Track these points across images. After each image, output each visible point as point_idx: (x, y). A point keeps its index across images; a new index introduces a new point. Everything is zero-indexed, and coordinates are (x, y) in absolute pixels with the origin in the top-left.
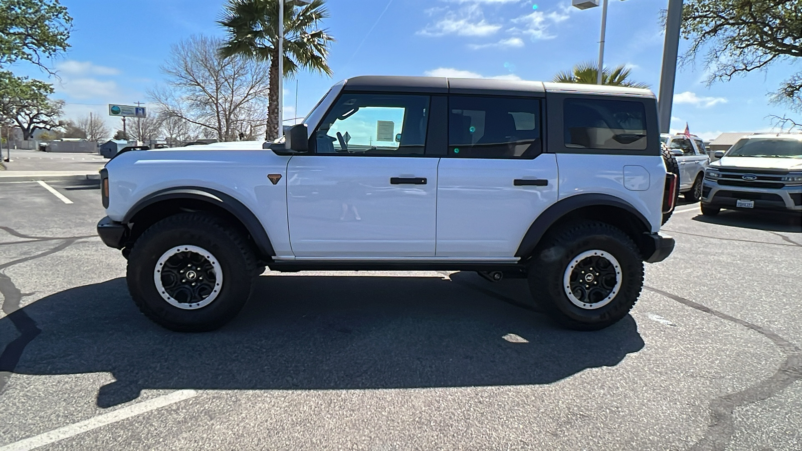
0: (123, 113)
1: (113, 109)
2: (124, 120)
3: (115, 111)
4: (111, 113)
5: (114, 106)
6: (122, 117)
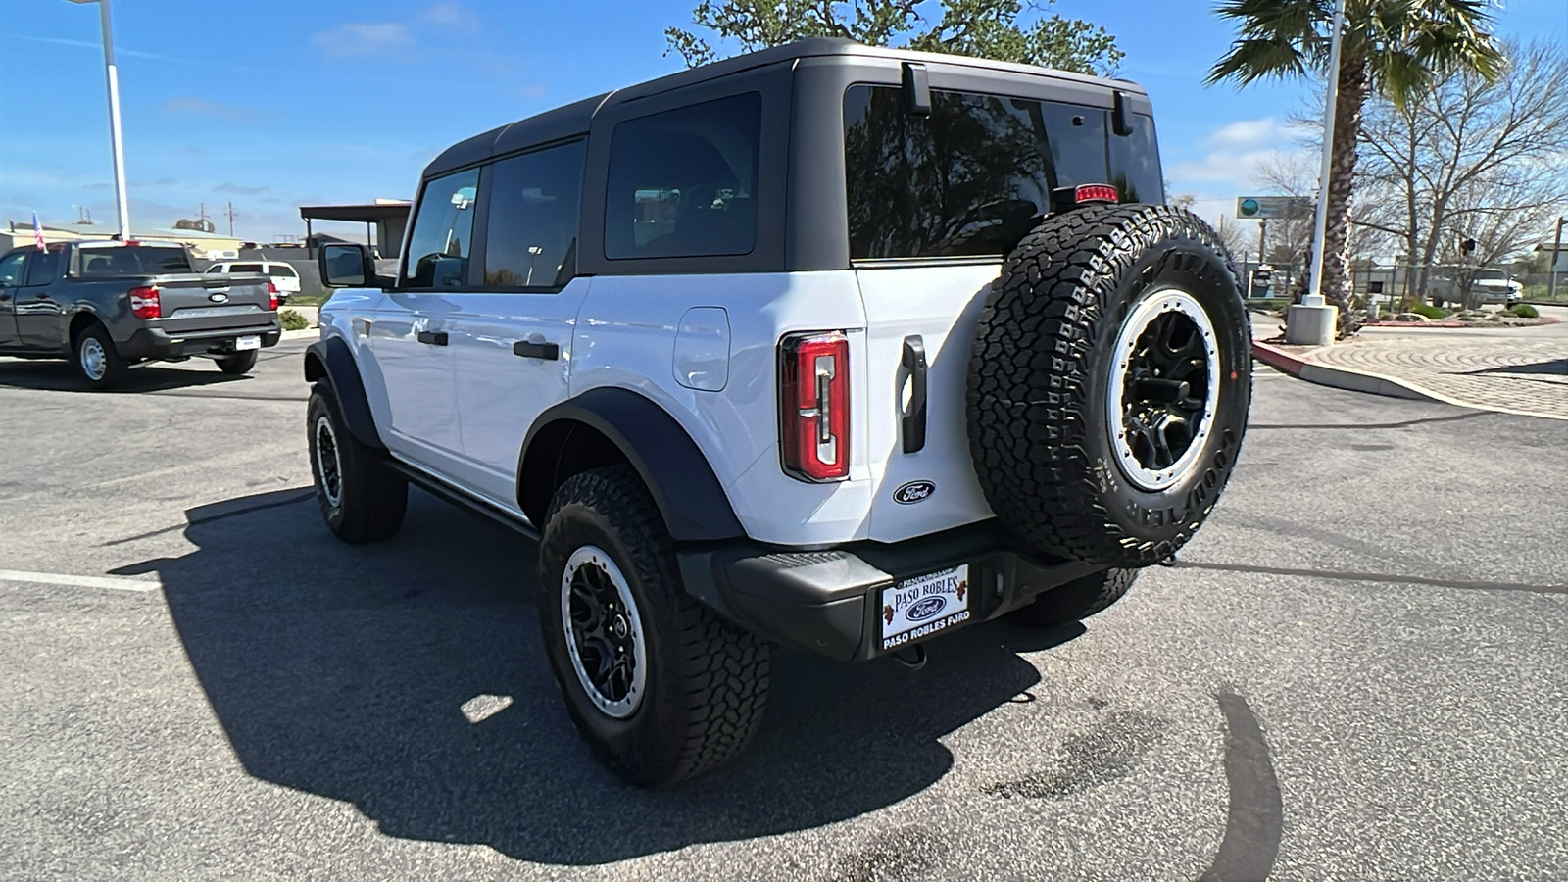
0: (1262, 211)
1: (1245, 206)
2: (1263, 226)
3: (1248, 209)
4: (1241, 214)
5: (1247, 200)
6: (1261, 220)
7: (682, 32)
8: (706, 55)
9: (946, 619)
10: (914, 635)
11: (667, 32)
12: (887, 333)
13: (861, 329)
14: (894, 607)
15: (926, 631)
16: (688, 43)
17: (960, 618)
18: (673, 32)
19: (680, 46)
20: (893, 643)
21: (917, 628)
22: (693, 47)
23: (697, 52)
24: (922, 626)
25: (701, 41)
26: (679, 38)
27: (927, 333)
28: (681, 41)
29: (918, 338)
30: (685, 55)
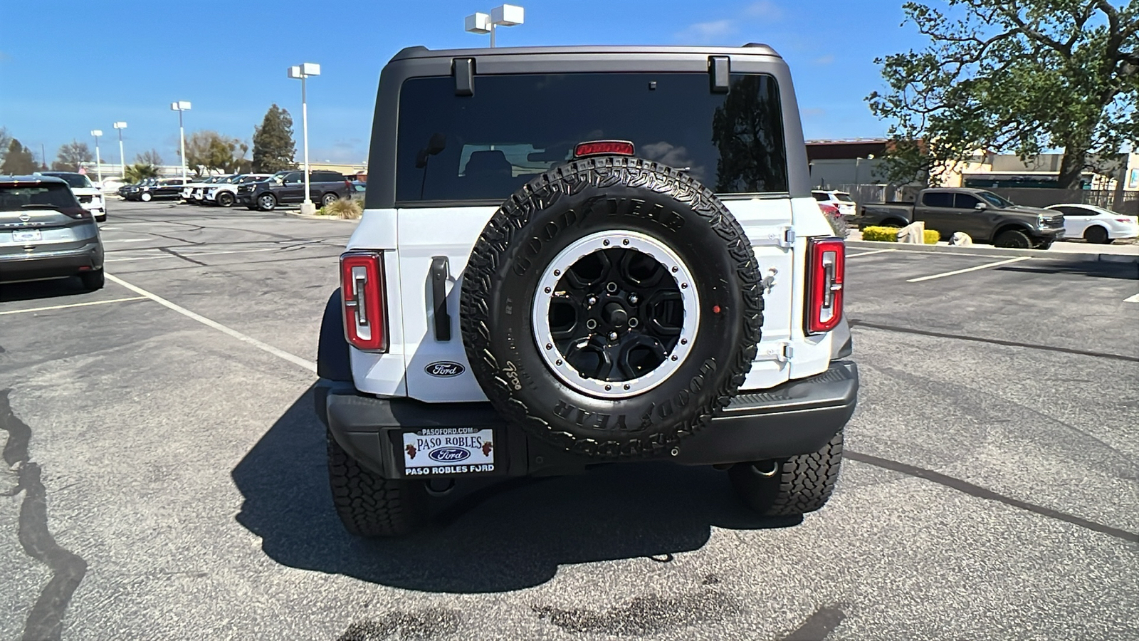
7: (917, 4)
8: (938, 21)
9: (468, 467)
10: (434, 471)
11: (904, 7)
12: (417, 252)
13: (394, 250)
14: (416, 446)
15: (448, 471)
16: (923, 13)
17: (485, 468)
18: (910, 6)
19: (915, 16)
20: (414, 472)
21: (438, 467)
22: (927, 16)
23: (930, 20)
24: (444, 467)
25: (935, 11)
26: (915, 9)
27: (452, 255)
28: (917, 12)
29: (445, 259)
30: (919, 23)
